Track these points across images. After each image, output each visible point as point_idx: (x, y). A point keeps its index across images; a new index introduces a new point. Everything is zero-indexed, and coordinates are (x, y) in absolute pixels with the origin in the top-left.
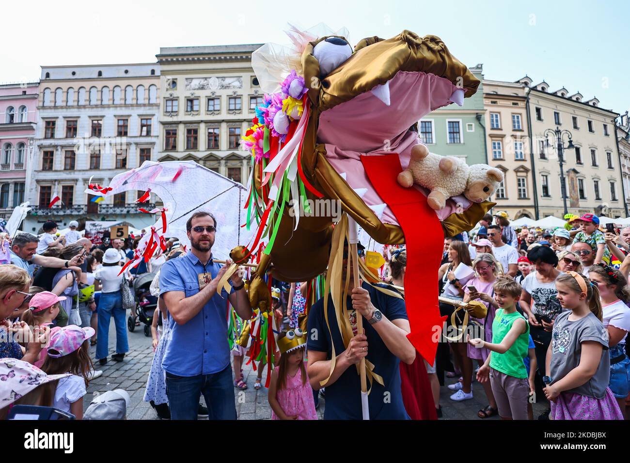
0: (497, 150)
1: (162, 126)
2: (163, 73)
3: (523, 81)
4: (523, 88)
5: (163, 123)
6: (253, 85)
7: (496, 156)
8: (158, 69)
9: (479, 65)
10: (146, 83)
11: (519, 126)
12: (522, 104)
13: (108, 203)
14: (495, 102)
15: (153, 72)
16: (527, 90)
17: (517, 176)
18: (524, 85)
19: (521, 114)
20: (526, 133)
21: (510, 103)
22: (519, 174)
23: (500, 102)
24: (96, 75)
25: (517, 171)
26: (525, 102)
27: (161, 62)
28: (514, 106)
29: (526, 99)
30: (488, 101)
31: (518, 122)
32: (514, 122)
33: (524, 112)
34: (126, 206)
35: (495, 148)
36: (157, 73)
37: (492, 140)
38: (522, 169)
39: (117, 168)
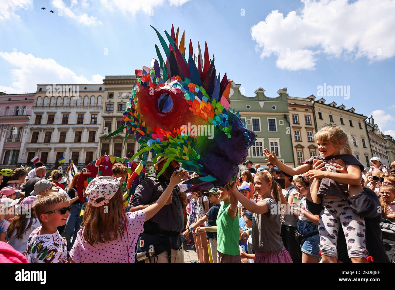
0: (297, 136)
1: (103, 119)
2: (106, 89)
3: (311, 97)
4: (311, 101)
5: (104, 117)
7: (296, 139)
8: (103, 88)
9: (285, 88)
10: (96, 95)
11: (309, 122)
12: (310, 110)
13: (68, 162)
14: (295, 109)
15: (101, 89)
16: (313, 102)
17: (310, 151)
18: (311, 100)
19: (310, 116)
20: (313, 126)
21: (303, 109)
22: (311, 150)
23: (298, 109)
25: (309, 147)
26: (312, 109)
27: (105, 84)
28: (306, 111)
29: (312, 107)
30: (290, 108)
31: (309, 120)
32: (306, 120)
33: (311, 114)
35: (296, 134)
36: (103, 89)
37: (294, 130)
38: (312, 147)
39: (75, 142)
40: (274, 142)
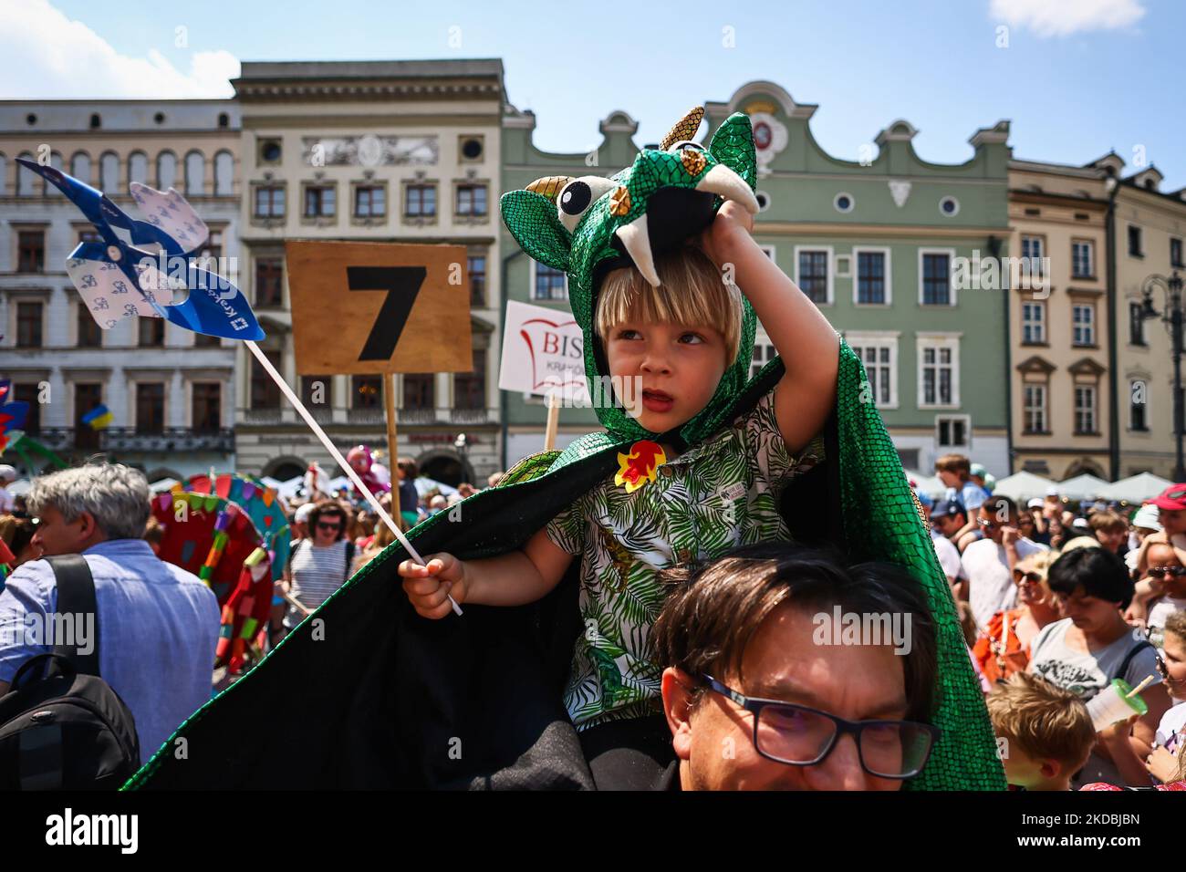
0: (1033, 323)
1: (246, 251)
2: (249, 122)
3: (1105, 163)
4: (1103, 180)
5: (251, 244)
6: (464, 159)
7: (1028, 336)
8: (236, 115)
9: (1001, 122)
10: (209, 146)
11: (1086, 269)
12: (1097, 217)
13: (123, 424)
15: (224, 120)
16: (1111, 183)
17: (1075, 383)
18: (1103, 173)
19: (1093, 241)
20: (1101, 285)
21: (1068, 214)
22: (1081, 378)
23: (1048, 212)
24: (83, 124)
25: (1075, 370)
26: (1106, 212)
27: (241, 98)
28: (1079, 222)
29: (1107, 206)
30: (1017, 209)
31: (1086, 259)
32: (1075, 259)
33: (1099, 236)
34: (166, 432)
35: (1027, 317)
36: (235, 122)
37: (1023, 300)
38: (1086, 368)
39: (142, 345)
40: (937, 345)
